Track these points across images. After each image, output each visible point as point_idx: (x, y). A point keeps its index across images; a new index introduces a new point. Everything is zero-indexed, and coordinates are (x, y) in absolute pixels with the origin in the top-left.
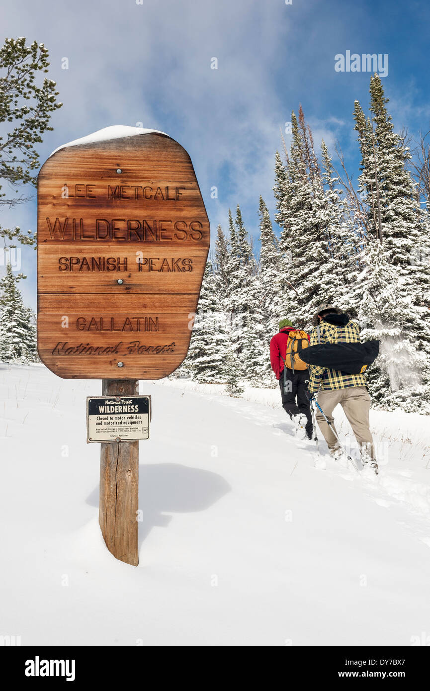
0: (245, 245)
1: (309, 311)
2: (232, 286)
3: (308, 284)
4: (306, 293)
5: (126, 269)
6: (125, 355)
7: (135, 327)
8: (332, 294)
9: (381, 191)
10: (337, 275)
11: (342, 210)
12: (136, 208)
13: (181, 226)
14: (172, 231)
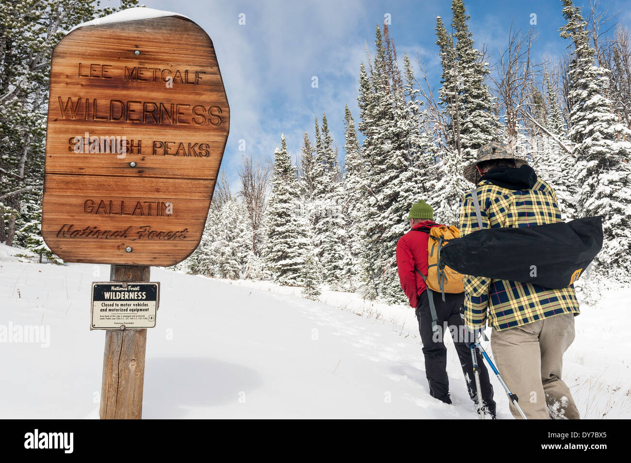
0: (329, 152)
1: (388, 217)
2: (316, 191)
3: (388, 191)
4: (386, 200)
5: (139, 152)
6: (134, 240)
7: (146, 211)
8: (410, 201)
9: (460, 104)
10: (417, 183)
11: (423, 121)
12: (153, 91)
13: (200, 110)
14: (190, 115)
